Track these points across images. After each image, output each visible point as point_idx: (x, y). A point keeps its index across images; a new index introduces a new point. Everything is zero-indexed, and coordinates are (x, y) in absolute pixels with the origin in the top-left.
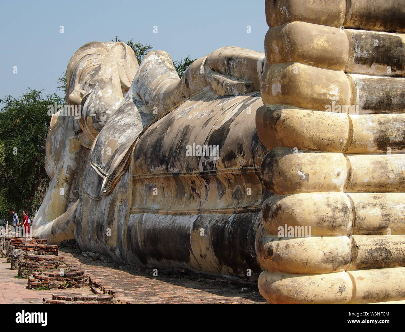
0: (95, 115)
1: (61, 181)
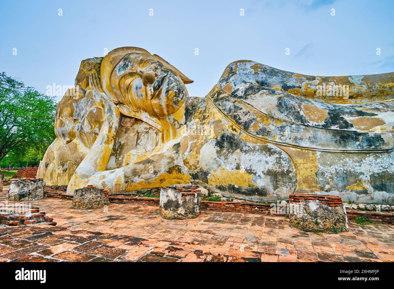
0: (177, 91)
1: (111, 138)
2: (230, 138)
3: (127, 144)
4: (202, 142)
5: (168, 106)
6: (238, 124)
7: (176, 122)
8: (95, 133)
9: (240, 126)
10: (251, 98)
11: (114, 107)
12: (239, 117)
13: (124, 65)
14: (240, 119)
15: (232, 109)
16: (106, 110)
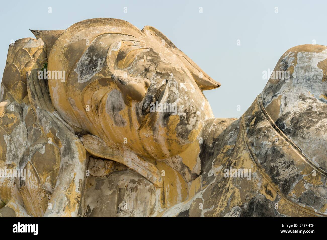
0: (184, 114)
1: (73, 201)
2: (262, 206)
3: (101, 210)
4: (222, 212)
5: (168, 141)
6: (275, 183)
7: (186, 170)
8: (45, 191)
9: (277, 186)
10: (301, 135)
11: (76, 143)
12: (278, 171)
13: (90, 62)
14: (278, 174)
15: (269, 155)
16: (62, 148)
